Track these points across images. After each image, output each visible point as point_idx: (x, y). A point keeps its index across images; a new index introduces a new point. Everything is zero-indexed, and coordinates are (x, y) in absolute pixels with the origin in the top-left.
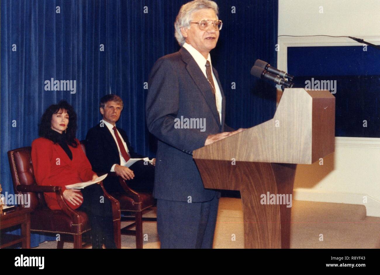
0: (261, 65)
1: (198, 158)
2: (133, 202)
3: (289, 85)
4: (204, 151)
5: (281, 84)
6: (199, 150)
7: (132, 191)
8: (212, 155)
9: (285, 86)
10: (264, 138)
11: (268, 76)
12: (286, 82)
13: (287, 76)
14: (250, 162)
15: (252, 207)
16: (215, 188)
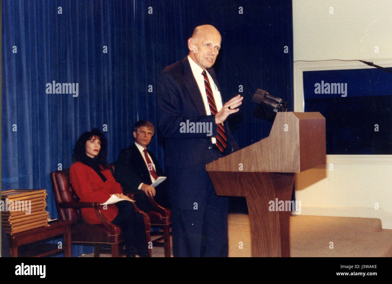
0: (261, 94)
1: (210, 170)
2: (161, 217)
3: (284, 109)
4: (215, 165)
5: (277, 108)
6: (211, 164)
7: (160, 207)
8: (221, 168)
9: (280, 110)
10: (262, 152)
11: (266, 102)
12: (281, 107)
13: (282, 102)
14: (252, 173)
15: (256, 210)
16: (226, 195)
